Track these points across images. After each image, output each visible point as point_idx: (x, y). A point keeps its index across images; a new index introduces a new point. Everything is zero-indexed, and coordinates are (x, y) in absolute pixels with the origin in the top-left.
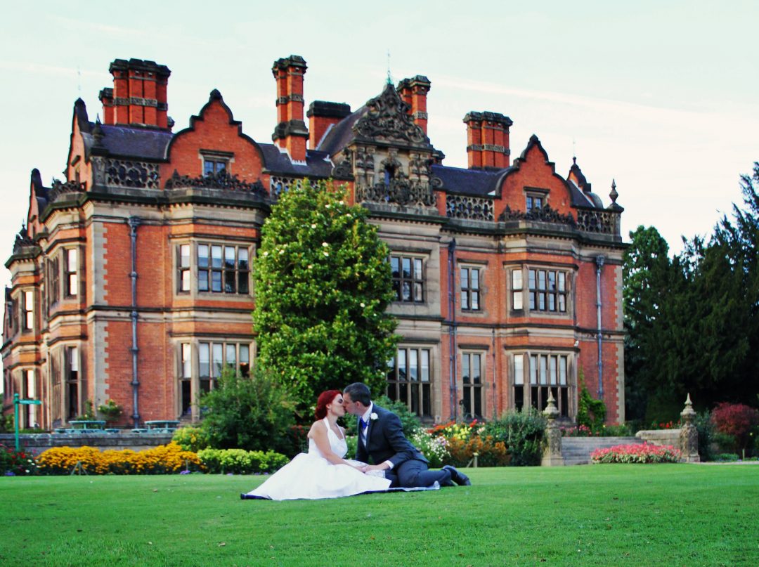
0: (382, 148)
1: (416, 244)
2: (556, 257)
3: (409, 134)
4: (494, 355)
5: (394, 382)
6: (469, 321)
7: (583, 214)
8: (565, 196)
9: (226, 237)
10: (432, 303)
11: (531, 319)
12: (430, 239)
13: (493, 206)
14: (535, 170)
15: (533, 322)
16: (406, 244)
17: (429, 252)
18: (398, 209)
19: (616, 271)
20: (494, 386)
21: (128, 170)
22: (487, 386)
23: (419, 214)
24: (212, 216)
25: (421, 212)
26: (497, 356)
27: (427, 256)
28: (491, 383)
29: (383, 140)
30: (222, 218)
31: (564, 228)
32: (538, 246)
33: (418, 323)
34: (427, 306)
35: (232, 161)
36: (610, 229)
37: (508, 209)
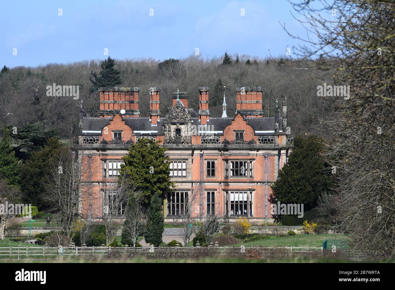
0: (174, 124)
1: (182, 157)
2: (242, 157)
3: (185, 117)
4: (219, 192)
5: (174, 203)
6: (209, 181)
7: (260, 137)
8: (252, 131)
9: (117, 160)
10: (188, 176)
11: (231, 180)
12: (188, 155)
13: (220, 138)
14: (239, 123)
15: (232, 181)
16: (179, 157)
17: (187, 160)
18: (176, 146)
19: (275, 158)
20: (219, 203)
21: (89, 139)
22: (217, 203)
23: (184, 147)
24: (113, 153)
25: (185, 146)
26: (220, 192)
27: (187, 161)
28: (218, 203)
29: (175, 121)
30: (116, 153)
31: (246, 146)
32: (234, 153)
33: (183, 184)
34: (187, 178)
35: (123, 132)
36: (273, 143)
37: (225, 139)
